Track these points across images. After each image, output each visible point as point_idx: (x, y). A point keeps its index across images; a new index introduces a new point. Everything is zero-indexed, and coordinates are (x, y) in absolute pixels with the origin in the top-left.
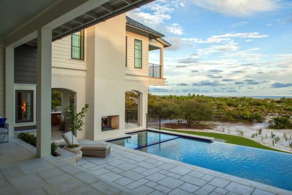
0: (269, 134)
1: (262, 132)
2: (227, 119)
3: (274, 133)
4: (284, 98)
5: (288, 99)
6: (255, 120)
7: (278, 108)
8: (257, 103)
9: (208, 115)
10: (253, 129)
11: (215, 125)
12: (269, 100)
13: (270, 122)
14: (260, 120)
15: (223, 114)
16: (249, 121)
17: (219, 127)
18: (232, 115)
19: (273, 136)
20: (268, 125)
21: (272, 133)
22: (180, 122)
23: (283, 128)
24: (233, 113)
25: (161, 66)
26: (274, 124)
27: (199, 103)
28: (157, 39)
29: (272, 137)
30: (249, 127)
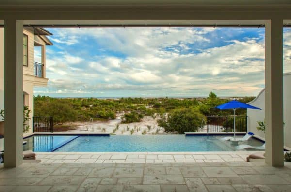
0: (126, 128)
1: (119, 126)
2: (86, 119)
3: (129, 127)
4: (122, 98)
5: (126, 99)
6: (110, 118)
7: (121, 106)
8: (105, 103)
9: (73, 115)
10: (110, 126)
11: (77, 126)
12: (111, 100)
13: (122, 118)
14: (114, 118)
15: (81, 115)
16: (105, 118)
17: (81, 127)
18: (89, 115)
19: (128, 129)
20: (120, 121)
23: (132, 122)
24: (90, 113)
25: (43, 65)
26: (124, 119)
27: (62, 105)
29: (128, 130)
30: (107, 124)
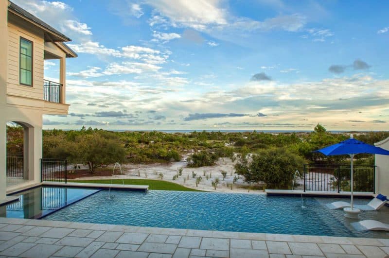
0: (191, 174)
1: (182, 172)
2: (141, 159)
3: (195, 173)
4: (195, 132)
5: (199, 133)
6: (172, 159)
7: (191, 143)
8: (170, 139)
10: (172, 170)
11: (127, 169)
12: (179, 134)
13: (188, 160)
14: (177, 159)
15: (135, 154)
16: (166, 160)
17: (132, 170)
18: (145, 154)
19: (194, 175)
20: (186, 163)
21: (193, 172)
22: (78, 168)
23: (201, 166)
24: (146, 152)
25: (62, 85)
26: (192, 161)
28: (57, 43)
29: (194, 177)
30: (167, 167)
